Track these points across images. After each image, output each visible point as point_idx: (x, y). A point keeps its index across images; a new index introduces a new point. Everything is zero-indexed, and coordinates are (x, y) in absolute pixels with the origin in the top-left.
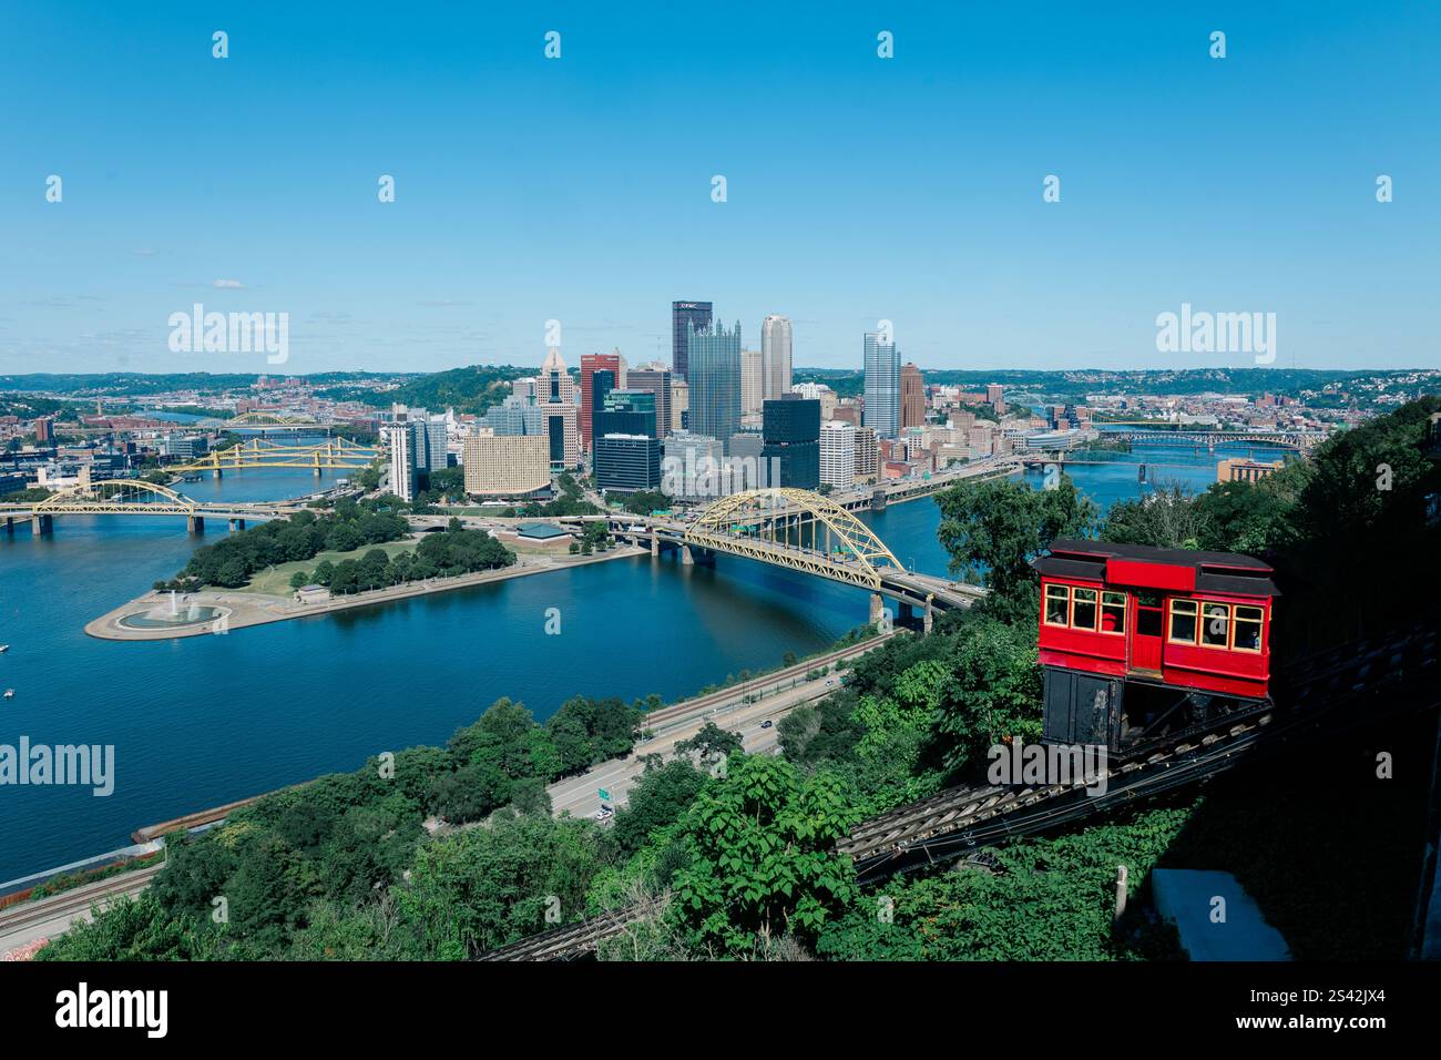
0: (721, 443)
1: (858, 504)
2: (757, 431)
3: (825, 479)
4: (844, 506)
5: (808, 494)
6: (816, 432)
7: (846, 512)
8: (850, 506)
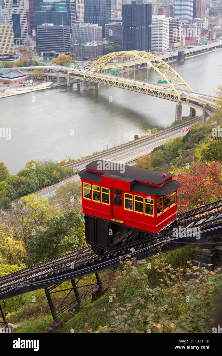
0: (101, 27)
1: (171, 58)
2: (119, 21)
3: (153, 46)
4: (163, 60)
5: (145, 53)
6: (150, 22)
7: (164, 63)
8: (167, 59)
